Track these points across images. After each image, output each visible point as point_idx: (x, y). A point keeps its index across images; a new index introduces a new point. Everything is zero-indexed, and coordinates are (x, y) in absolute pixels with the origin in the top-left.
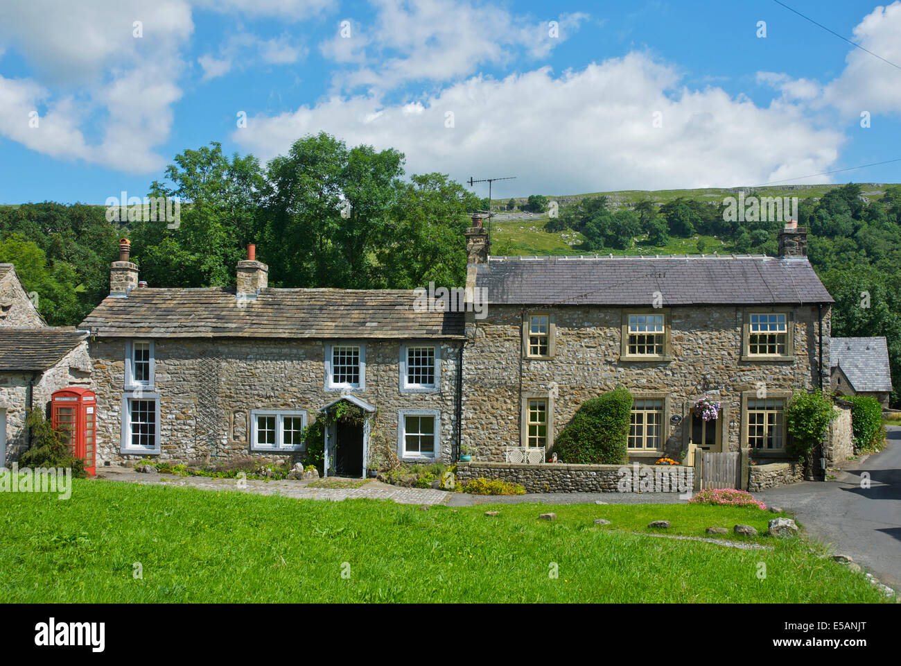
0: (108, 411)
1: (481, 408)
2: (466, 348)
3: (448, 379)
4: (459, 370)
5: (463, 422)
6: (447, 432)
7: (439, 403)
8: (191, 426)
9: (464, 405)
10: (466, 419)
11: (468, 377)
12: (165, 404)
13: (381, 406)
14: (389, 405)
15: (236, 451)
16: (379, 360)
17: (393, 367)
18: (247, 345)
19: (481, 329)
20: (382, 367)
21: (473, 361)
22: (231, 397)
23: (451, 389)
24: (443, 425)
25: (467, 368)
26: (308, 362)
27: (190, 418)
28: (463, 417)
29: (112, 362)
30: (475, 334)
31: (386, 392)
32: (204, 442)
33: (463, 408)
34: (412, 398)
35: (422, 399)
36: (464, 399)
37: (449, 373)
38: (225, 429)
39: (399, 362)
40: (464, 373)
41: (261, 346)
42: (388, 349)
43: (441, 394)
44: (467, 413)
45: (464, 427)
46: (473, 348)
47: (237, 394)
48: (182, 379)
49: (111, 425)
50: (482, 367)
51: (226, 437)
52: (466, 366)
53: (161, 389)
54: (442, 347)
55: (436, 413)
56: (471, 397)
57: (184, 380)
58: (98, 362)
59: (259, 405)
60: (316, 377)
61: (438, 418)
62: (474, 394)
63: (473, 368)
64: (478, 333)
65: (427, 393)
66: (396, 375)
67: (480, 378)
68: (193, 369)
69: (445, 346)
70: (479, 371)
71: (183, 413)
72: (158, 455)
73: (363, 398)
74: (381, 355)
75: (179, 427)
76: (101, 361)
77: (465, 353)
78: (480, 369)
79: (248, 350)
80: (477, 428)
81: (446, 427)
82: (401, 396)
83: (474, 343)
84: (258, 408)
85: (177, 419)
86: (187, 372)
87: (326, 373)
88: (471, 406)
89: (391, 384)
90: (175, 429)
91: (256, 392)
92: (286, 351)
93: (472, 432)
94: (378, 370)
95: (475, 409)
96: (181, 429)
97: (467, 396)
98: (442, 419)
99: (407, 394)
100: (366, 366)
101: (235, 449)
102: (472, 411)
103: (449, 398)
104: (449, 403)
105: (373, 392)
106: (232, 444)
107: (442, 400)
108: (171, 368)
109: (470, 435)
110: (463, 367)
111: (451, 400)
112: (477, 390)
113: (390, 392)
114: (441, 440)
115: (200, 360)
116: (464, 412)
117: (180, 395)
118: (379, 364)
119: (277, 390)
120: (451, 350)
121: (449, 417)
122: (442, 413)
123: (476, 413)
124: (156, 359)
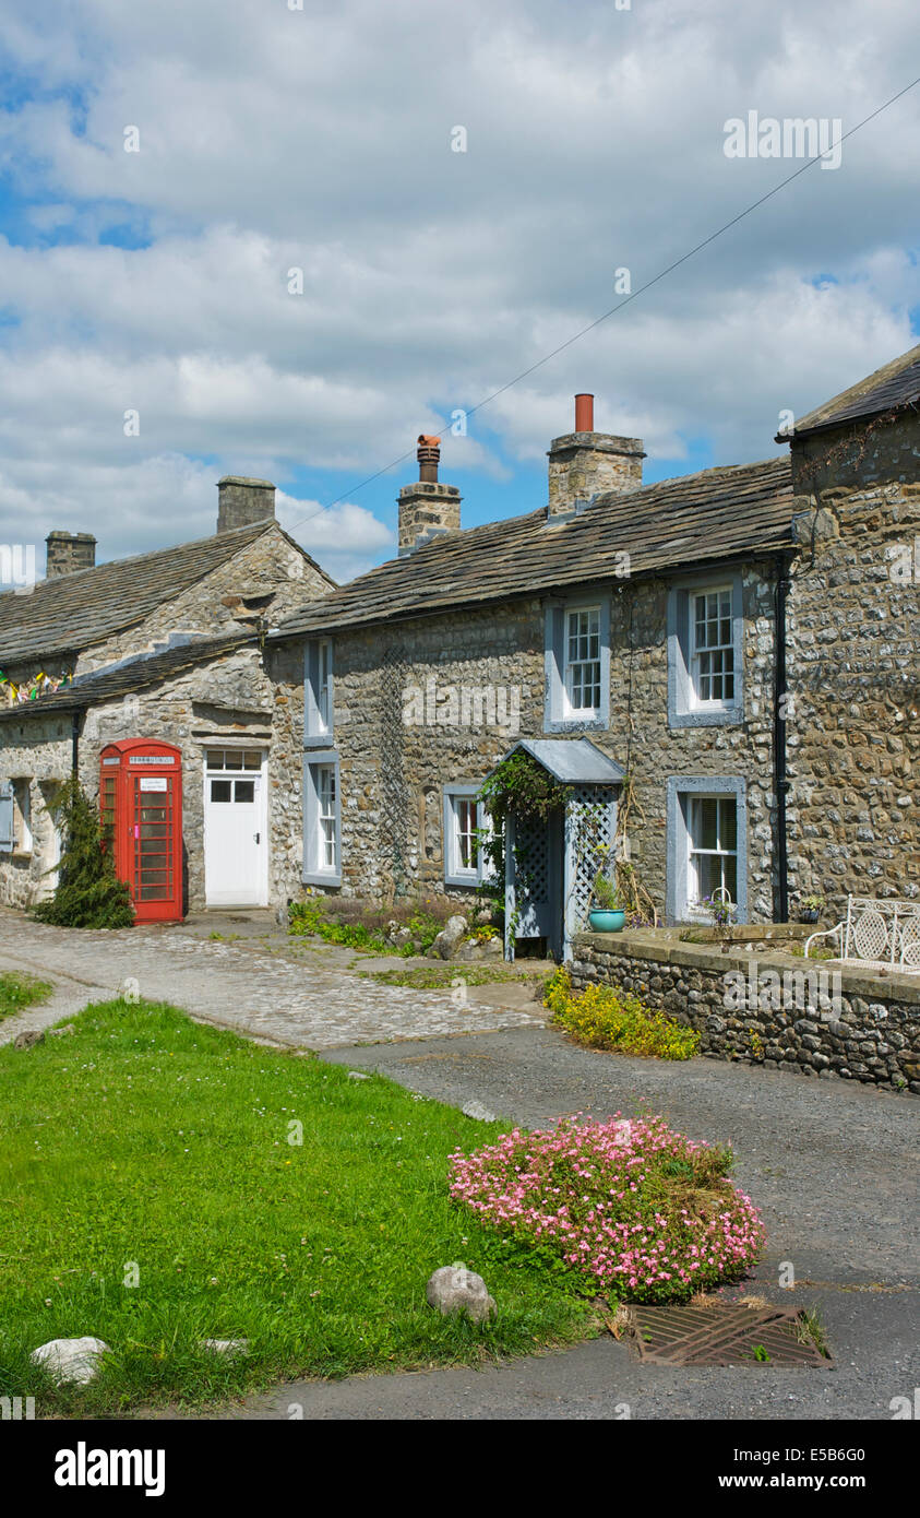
0: (290, 791)
1: (830, 768)
2: (795, 578)
3: (759, 677)
4: (780, 648)
5: (791, 815)
6: (759, 843)
7: (742, 755)
8: (375, 824)
9: (795, 758)
10: (802, 805)
11: (801, 667)
12: (345, 776)
13: (637, 769)
14: (650, 765)
15: (428, 884)
16: (633, 637)
17: (657, 654)
18: (439, 628)
19: (828, 511)
20: (640, 657)
21: (812, 616)
22: (419, 755)
23: (766, 710)
24: (753, 822)
25: (798, 641)
26: (520, 656)
27: (373, 805)
28: (789, 798)
29: (293, 688)
30: (813, 531)
31: (645, 728)
32: (389, 861)
33: (791, 768)
34: (691, 741)
35: (710, 745)
36: (793, 740)
37: (761, 661)
38: (415, 830)
39: (666, 637)
40: (790, 659)
41: (458, 626)
42: (646, 602)
43: (744, 727)
44: (802, 789)
45: (796, 829)
46: (811, 575)
47: (426, 746)
48: (362, 719)
49: (292, 823)
50: (831, 633)
51: (414, 851)
52: (797, 634)
53: (341, 741)
54: (746, 583)
55: (737, 786)
56: (812, 734)
57: (366, 721)
58: (278, 693)
59: (455, 771)
60: (534, 696)
61: (741, 802)
62: (815, 724)
63: (813, 640)
64: (821, 526)
65: (720, 727)
66: (663, 676)
67: (827, 671)
68: (374, 693)
69: (753, 577)
70: (825, 646)
71: (366, 795)
72: (339, 888)
73: (607, 746)
74: (635, 623)
75: (361, 825)
76: (283, 690)
77: (795, 595)
78: (826, 641)
79: (440, 639)
80: (825, 834)
81: (759, 829)
82: (673, 738)
83: (810, 559)
84: (452, 779)
85: (360, 808)
86: (367, 701)
87: (545, 683)
88: (809, 763)
89: (653, 703)
90: (357, 831)
91: (448, 741)
92: (490, 633)
93: (814, 847)
94: (631, 668)
95: (818, 774)
96: (364, 830)
97: (801, 732)
98: (752, 807)
99: (682, 732)
100: (613, 658)
101: (426, 880)
102: (812, 778)
103: (761, 738)
104: (762, 754)
105: (622, 731)
106: (424, 867)
107: (749, 747)
108: (351, 692)
109: (809, 856)
110: (789, 639)
111: (765, 745)
112: (820, 710)
113: (653, 726)
114: (751, 872)
115: (381, 672)
116: (794, 783)
117: (361, 754)
118: (632, 647)
119: (476, 734)
120: (763, 589)
121: (761, 798)
122: (749, 785)
123: (821, 786)
124: (335, 676)
